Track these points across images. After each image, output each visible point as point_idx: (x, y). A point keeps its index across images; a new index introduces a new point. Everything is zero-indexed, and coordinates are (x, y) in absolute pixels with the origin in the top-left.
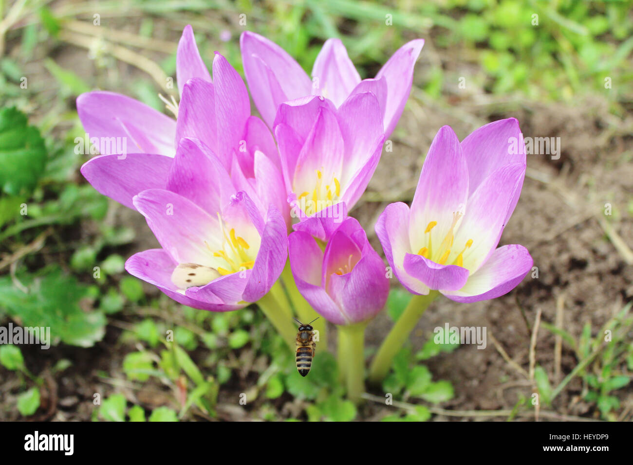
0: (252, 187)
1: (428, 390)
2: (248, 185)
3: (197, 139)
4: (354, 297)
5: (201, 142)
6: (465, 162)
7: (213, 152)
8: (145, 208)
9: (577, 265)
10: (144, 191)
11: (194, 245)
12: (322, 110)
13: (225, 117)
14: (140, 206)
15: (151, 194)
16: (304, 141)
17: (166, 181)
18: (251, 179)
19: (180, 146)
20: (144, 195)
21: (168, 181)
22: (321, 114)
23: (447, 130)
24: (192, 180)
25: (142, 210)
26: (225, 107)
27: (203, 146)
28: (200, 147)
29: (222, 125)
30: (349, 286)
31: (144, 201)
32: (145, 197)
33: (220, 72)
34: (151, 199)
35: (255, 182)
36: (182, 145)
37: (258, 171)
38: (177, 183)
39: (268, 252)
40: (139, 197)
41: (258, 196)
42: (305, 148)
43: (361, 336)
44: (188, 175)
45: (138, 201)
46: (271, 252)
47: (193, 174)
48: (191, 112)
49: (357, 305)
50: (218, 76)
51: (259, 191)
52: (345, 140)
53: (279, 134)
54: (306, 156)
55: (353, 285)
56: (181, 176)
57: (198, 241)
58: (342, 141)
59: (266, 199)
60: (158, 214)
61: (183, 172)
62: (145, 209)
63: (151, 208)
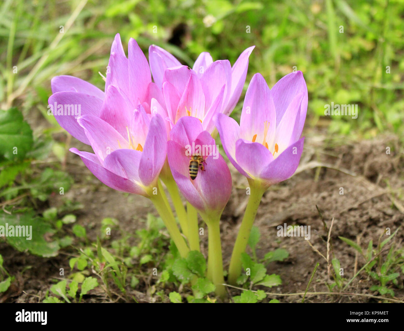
3: (118, 86)
5: (120, 88)
6: (272, 99)
9: (373, 222)
10: (84, 115)
12: (191, 75)
13: (134, 75)
14: (81, 123)
15: (88, 118)
16: (181, 96)
20: (84, 117)
21: (100, 116)
22: (191, 78)
23: (259, 76)
24: (114, 116)
26: (134, 69)
27: (121, 91)
28: (119, 91)
29: (132, 80)
31: (84, 121)
32: (84, 119)
34: (88, 121)
36: (109, 90)
38: (105, 118)
39: (154, 137)
40: (81, 118)
42: (182, 99)
44: (112, 112)
45: (80, 120)
46: (155, 137)
47: (115, 112)
48: (115, 73)
49: (210, 188)
50: (131, 50)
53: (165, 87)
56: (108, 113)
58: (204, 96)
60: (92, 131)
61: (109, 109)
62: (84, 125)
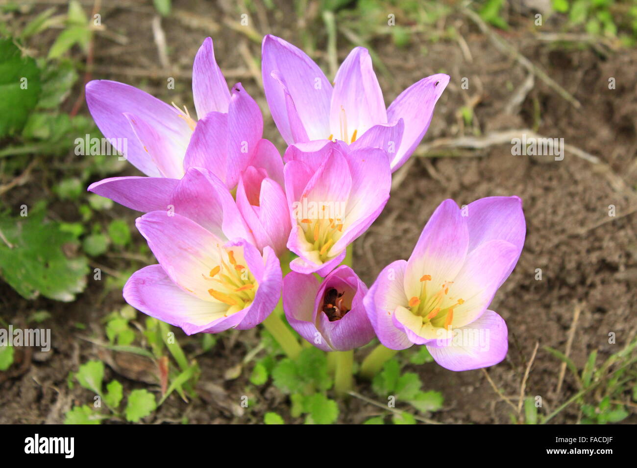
0: (255, 212)
1: (416, 397)
2: (251, 210)
3: (205, 170)
4: (342, 338)
5: (209, 173)
7: (220, 180)
8: (147, 229)
9: (607, 267)
10: (148, 213)
11: (191, 257)
12: (333, 151)
13: (235, 150)
14: (142, 228)
15: (155, 215)
16: (314, 172)
17: (170, 196)
18: (255, 207)
19: (188, 173)
20: (147, 217)
21: (172, 196)
22: (332, 154)
24: (196, 197)
25: (144, 232)
26: (236, 141)
27: (210, 176)
28: (207, 177)
29: (232, 156)
30: (337, 330)
31: (147, 223)
32: (148, 219)
33: (235, 111)
34: (154, 220)
35: (259, 210)
36: (190, 173)
37: (263, 199)
38: (181, 199)
40: (142, 220)
41: (261, 221)
42: (313, 181)
43: (350, 354)
44: (193, 194)
45: (141, 223)
47: (198, 193)
48: (202, 141)
50: (233, 115)
51: (262, 217)
52: (353, 177)
54: (313, 188)
55: (341, 330)
56: (186, 194)
57: (197, 254)
58: (351, 178)
59: (268, 224)
60: (159, 232)
61: (188, 191)
62: (147, 231)
63: (153, 228)
